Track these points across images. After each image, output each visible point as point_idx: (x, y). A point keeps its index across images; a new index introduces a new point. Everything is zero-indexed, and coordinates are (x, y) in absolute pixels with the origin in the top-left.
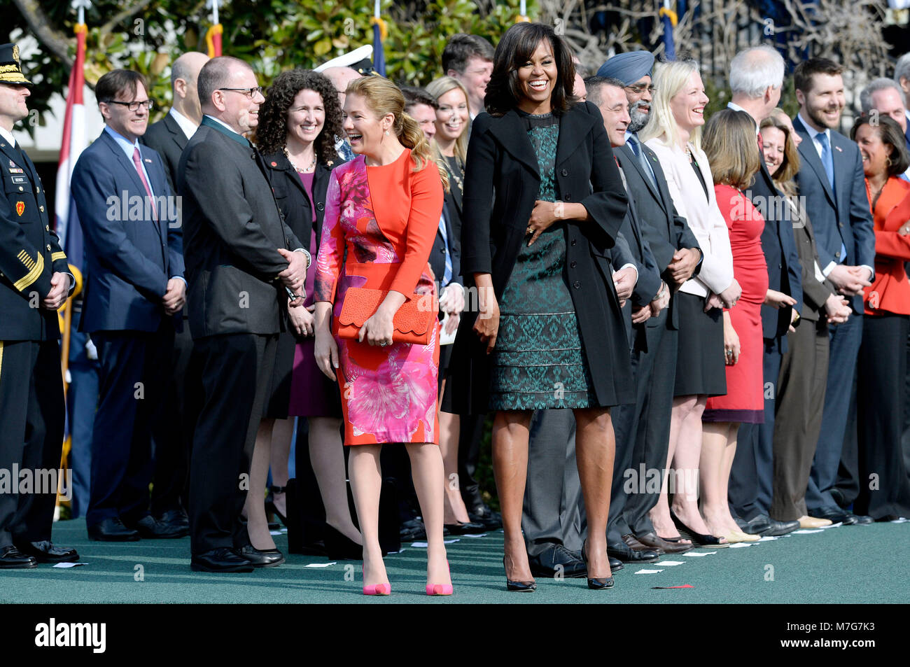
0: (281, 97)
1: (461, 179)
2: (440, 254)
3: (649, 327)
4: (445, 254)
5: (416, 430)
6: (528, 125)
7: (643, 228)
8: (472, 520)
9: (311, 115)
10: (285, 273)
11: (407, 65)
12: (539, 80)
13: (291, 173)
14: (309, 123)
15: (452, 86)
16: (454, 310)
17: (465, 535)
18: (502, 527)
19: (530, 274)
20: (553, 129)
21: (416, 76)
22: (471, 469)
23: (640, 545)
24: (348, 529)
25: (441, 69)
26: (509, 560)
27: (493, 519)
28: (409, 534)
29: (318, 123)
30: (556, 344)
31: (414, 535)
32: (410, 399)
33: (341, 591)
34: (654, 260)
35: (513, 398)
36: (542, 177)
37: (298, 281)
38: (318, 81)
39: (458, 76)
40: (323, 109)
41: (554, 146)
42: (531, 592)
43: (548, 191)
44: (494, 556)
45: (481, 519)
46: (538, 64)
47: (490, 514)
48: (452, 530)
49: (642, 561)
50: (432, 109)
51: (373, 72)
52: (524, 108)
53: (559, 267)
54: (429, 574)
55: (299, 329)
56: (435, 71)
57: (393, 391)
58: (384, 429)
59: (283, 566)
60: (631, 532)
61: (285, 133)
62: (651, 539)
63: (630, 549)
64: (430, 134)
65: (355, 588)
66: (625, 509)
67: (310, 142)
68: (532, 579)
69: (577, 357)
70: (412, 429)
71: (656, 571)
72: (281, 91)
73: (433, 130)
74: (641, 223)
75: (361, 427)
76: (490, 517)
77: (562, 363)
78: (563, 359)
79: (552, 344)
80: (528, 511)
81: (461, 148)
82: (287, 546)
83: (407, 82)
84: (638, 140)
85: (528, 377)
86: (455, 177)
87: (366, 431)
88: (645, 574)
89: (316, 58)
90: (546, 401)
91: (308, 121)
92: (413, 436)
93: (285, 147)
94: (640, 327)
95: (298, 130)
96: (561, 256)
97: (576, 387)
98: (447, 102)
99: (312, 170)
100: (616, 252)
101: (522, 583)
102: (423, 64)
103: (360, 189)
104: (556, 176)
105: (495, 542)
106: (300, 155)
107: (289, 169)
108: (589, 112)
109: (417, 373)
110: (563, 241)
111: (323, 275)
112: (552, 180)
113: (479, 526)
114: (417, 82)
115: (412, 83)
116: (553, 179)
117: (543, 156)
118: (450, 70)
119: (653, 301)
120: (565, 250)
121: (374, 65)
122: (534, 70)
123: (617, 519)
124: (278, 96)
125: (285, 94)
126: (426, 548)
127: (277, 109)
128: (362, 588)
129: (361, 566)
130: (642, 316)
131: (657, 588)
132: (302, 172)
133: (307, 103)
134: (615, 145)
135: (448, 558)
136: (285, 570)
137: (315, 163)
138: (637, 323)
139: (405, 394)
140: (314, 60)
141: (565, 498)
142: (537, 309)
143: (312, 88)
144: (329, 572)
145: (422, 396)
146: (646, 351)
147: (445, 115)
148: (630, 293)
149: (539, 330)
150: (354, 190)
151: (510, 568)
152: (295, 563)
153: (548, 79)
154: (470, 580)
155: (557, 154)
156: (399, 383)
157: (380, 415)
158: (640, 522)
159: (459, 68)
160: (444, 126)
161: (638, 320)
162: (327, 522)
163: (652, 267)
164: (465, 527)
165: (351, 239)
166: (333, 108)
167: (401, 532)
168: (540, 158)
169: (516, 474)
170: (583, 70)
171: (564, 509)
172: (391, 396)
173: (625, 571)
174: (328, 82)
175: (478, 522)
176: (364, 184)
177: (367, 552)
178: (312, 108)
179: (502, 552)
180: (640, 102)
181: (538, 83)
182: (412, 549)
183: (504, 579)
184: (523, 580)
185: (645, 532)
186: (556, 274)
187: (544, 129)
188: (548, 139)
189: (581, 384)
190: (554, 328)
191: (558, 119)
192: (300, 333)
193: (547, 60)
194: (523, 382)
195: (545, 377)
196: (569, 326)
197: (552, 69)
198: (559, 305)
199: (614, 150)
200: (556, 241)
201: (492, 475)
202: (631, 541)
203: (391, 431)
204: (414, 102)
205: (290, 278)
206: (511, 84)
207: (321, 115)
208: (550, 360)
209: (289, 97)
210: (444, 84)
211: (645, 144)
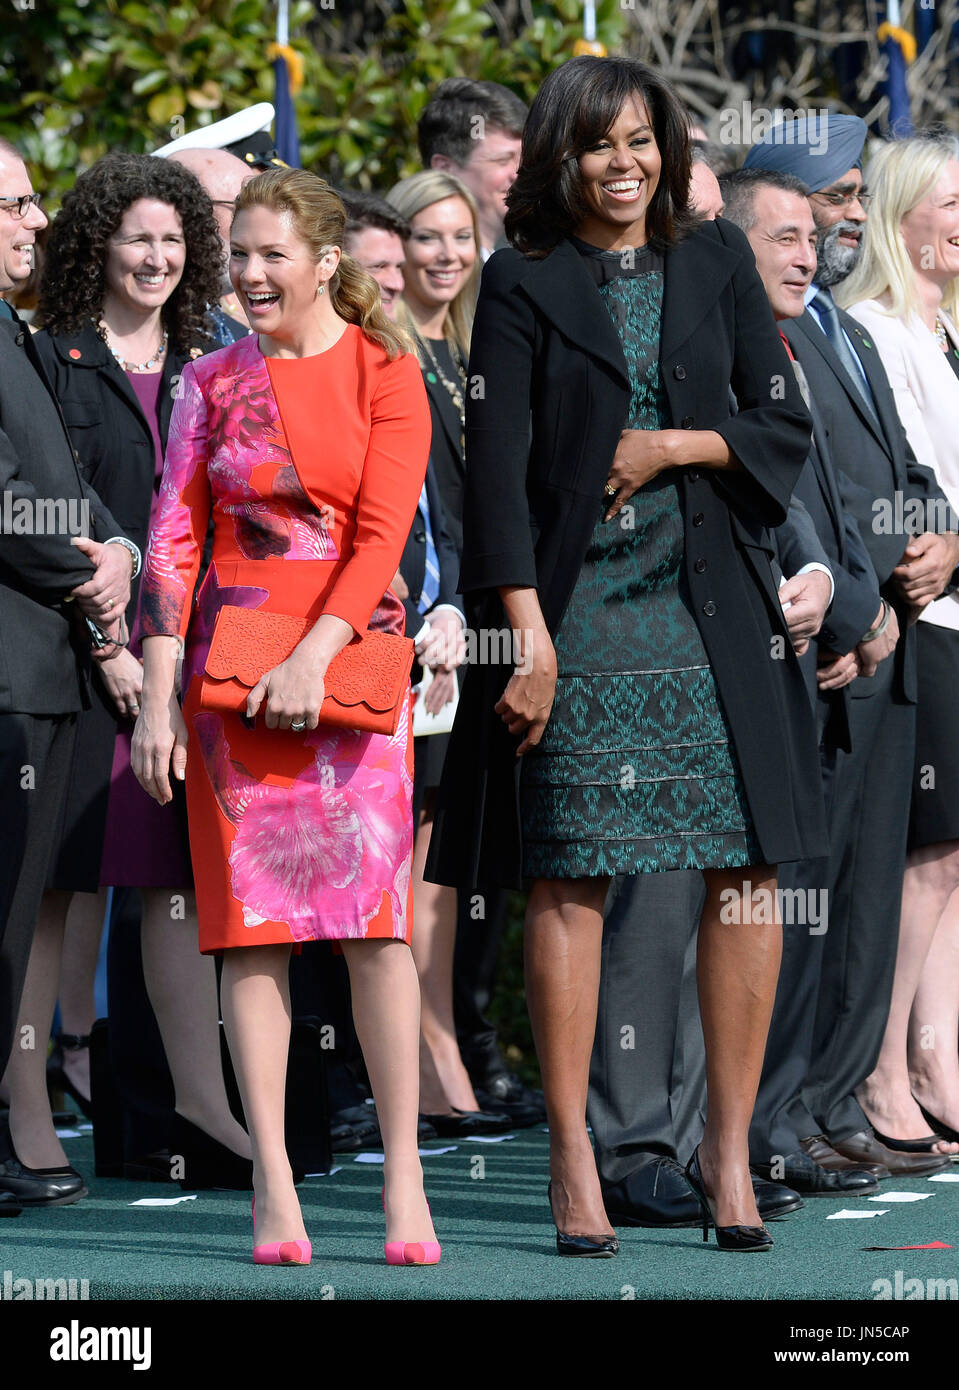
0: (93, 214)
1: (459, 387)
2: (417, 545)
3: (853, 698)
4: (424, 545)
5: (376, 911)
6: (600, 273)
7: (844, 490)
8: (483, 1105)
9: (156, 253)
10: (87, 587)
11: (345, 145)
12: (625, 180)
13: (110, 373)
14: (153, 270)
15: (444, 191)
16: (446, 661)
17: (470, 1138)
18: (545, 1120)
19: (611, 587)
20: (651, 282)
21: (364, 168)
22: (481, 999)
23: (838, 1158)
24: (221, 1125)
25: (416, 154)
26: (560, 1191)
27: (527, 1105)
28: (350, 1135)
29: (172, 268)
30: (676, 734)
31: (362, 1137)
32: (364, 847)
33: (207, 1256)
34: (868, 556)
35: (589, 851)
36: (634, 384)
37: (113, 606)
38: (172, 180)
39: (453, 168)
40: (182, 240)
41: (654, 317)
42: (607, 1257)
43: (644, 410)
44: (530, 1182)
45: (503, 1103)
46: (622, 145)
47: (521, 1093)
48: (438, 1126)
49: (843, 1192)
50: (396, 240)
51: (276, 161)
52: (592, 238)
53: (671, 571)
54: (390, 1218)
55: (122, 704)
56: (404, 157)
57: (327, 830)
58: (307, 912)
59: (85, 1204)
60: (818, 1131)
61: (100, 290)
62: (863, 1145)
63: (817, 1167)
64: (392, 292)
65: (236, 1251)
66: (805, 1083)
67: (154, 308)
68: (611, 1231)
69: (722, 760)
70: (368, 911)
71: (871, 1214)
72: (93, 200)
73: (396, 281)
74: (837, 479)
75: (259, 909)
76: (520, 1100)
77: (691, 775)
78: (691, 766)
79: (667, 735)
80: (600, 1084)
81: (459, 323)
82: (93, 1161)
83: (344, 181)
84: (832, 302)
85: (617, 806)
86: (445, 382)
87: (271, 917)
88: (847, 1220)
89: (153, 130)
90: (658, 855)
91: (149, 266)
92: (370, 924)
93: (99, 319)
94: (835, 698)
95: (129, 283)
96: (674, 549)
97: (720, 825)
98: (431, 225)
99: (156, 368)
100: (787, 539)
101: (588, 1239)
102: (380, 141)
103: (256, 403)
104: (661, 379)
105: (532, 1152)
106: (132, 337)
107: (108, 364)
108: (725, 244)
109: (379, 791)
110: (677, 516)
111: (163, 582)
112: (653, 390)
113: (498, 1119)
114: (365, 181)
115: (355, 182)
116: (655, 385)
117: (634, 339)
118: (435, 156)
119: (862, 643)
120: (682, 536)
121: (275, 147)
122: (616, 159)
123: (789, 1104)
124: (87, 212)
125: (102, 208)
126: (381, 1164)
127: (85, 240)
128: (249, 1251)
129: (249, 1203)
130: (840, 674)
131: (874, 1249)
132: (135, 371)
133: (149, 228)
134: (782, 316)
135: (426, 1186)
136: (90, 1211)
137: (164, 354)
138: (829, 690)
139: (353, 835)
140: (148, 135)
141: (681, 1057)
142: (631, 662)
143: (160, 196)
144: (182, 1215)
145: (387, 840)
146: (848, 750)
147: (427, 251)
148: (818, 624)
149: (637, 706)
150: (243, 406)
151: (562, 1207)
152: (110, 1197)
153: (642, 175)
154: (478, 1233)
155: (662, 333)
156: (339, 814)
157: (299, 880)
158: (838, 1108)
159: (457, 152)
160: (422, 274)
161: (831, 683)
162: (178, 1109)
163: (863, 570)
164: (468, 1121)
165: (231, 510)
166: (203, 237)
167: (334, 1132)
168: (627, 343)
169: (576, 1009)
170: (717, 154)
171: (679, 1082)
172: (322, 841)
173: (806, 1212)
174: (192, 181)
175: (496, 1110)
176: (264, 394)
177: (263, 1174)
178: (159, 238)
179: (545, 1174)
180: (843, 224)
181: (622, 186)
182: (356, 1168)
183: (551, 1230)
184: (590, 1231)
185: (848, 1130)
186: (664, 586)
187: (633, 282)
188: (643, 303)
189: (731, 817)
190: (669, 701)
191: (662, 259)
192: (124, 711)
193: (640, 136)
194: (609, 817)
195: (655, 805)
196: (701, 695)
197: (651, 155)
198: (675, 652)
199: (781, 324)
200: (664, 516)
201: (524, 1011)
202: (819, 1150)
203: (324, 916)
204: (359, 223)
205: (98, 599)
206: (565, 186)
207: (177, 253)
208: (664, 769)
209: (112, 215)
210: (428, 187)
211: (848, 312)
